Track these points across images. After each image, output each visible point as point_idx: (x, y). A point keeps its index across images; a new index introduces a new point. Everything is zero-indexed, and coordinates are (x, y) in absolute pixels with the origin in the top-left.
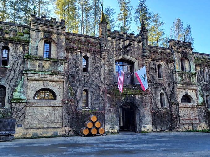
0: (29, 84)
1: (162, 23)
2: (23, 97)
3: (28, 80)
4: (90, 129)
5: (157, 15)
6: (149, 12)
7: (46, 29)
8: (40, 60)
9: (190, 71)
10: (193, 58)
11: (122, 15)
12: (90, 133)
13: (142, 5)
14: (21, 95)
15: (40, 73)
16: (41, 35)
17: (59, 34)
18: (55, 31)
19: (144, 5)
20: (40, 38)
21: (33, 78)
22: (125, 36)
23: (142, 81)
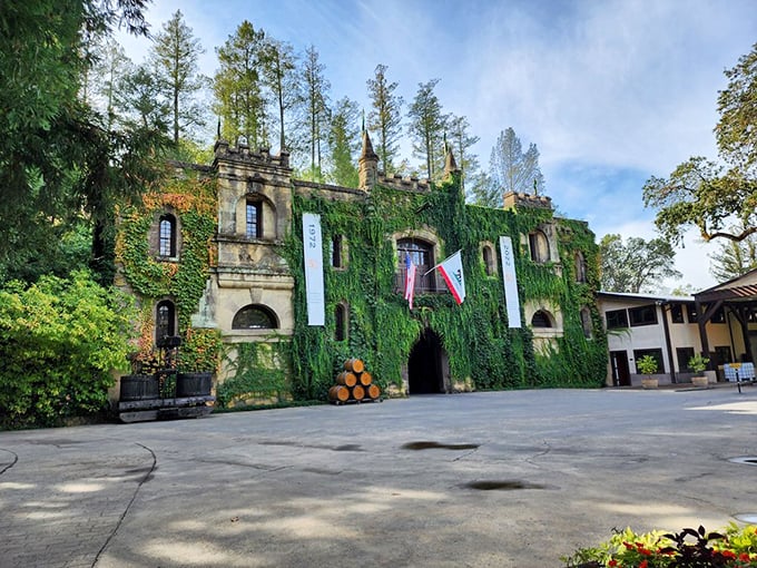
0: (221, 297)
1: (472, 141)
2: (210, 324)
3: (219, 286)
4: (351, 389)
5: (461, 119)
6: (442, 112)
7: (251, 174)
8: (242, 243)
9: (549, 258)
10: (554, 232)
11: (377, 117)
12: (351, 397)
13: (425, 94)
14: (206, 320)
15: (245, 271)
16: (242, 187)
17: (277, 185)
18: (269, 178)
19: (430, 97)
20: (239, 194)
21: (231, 283)
22: (415, 185)
23: (454, 282)
